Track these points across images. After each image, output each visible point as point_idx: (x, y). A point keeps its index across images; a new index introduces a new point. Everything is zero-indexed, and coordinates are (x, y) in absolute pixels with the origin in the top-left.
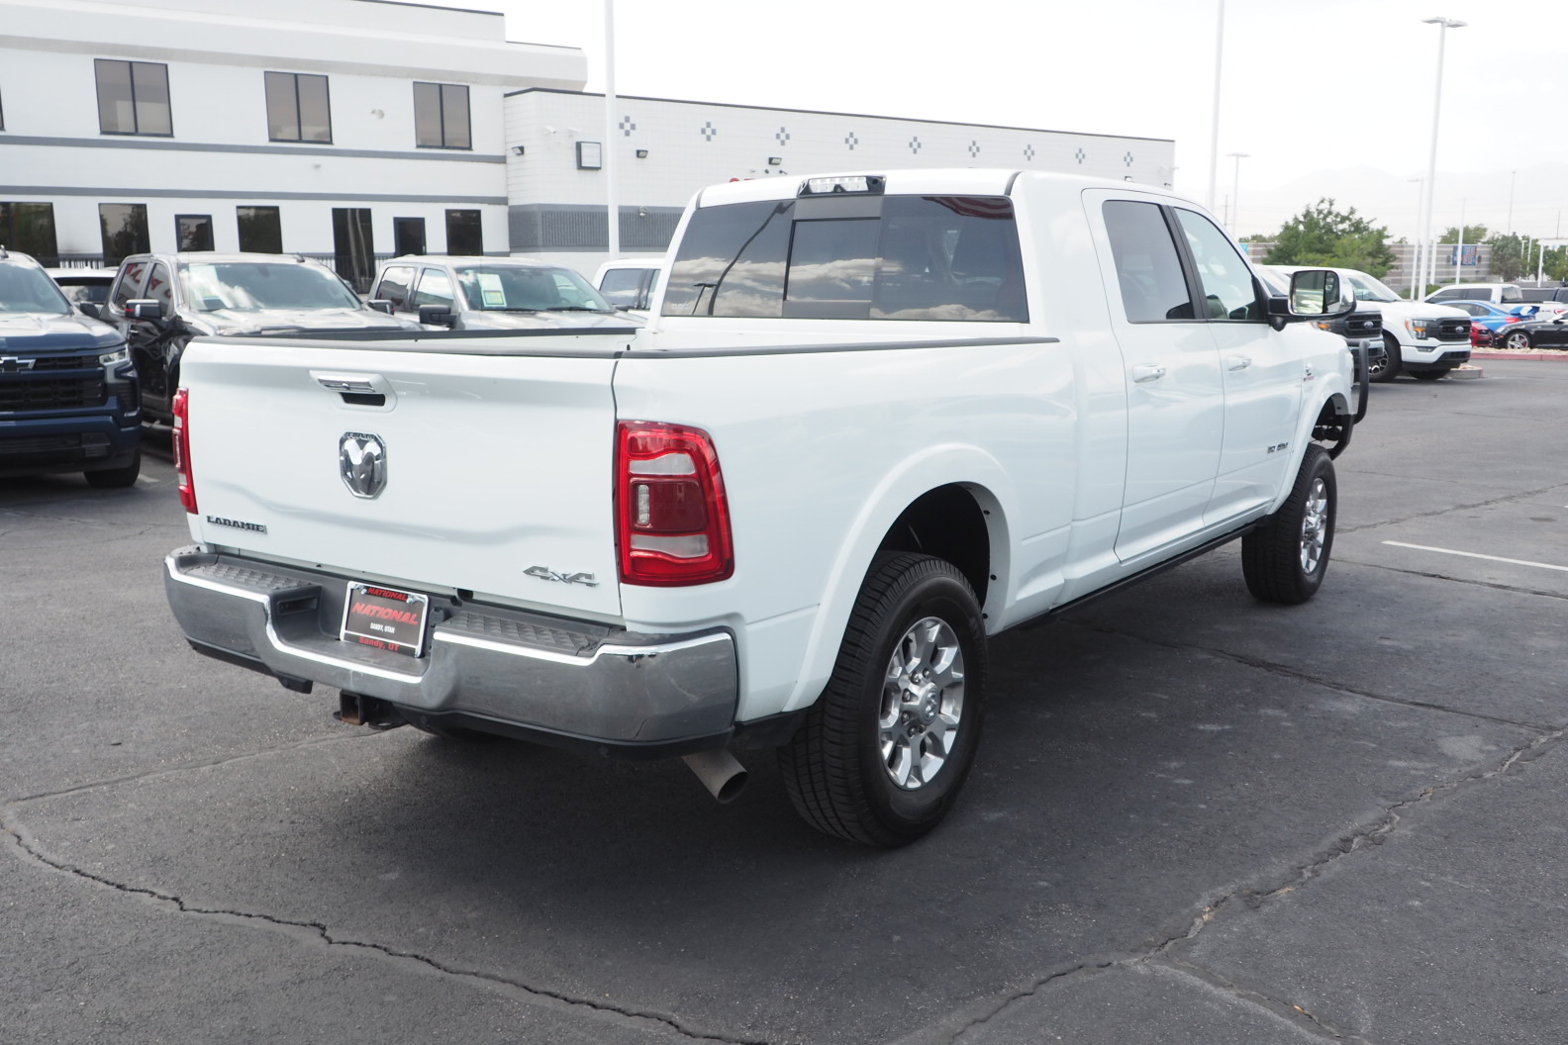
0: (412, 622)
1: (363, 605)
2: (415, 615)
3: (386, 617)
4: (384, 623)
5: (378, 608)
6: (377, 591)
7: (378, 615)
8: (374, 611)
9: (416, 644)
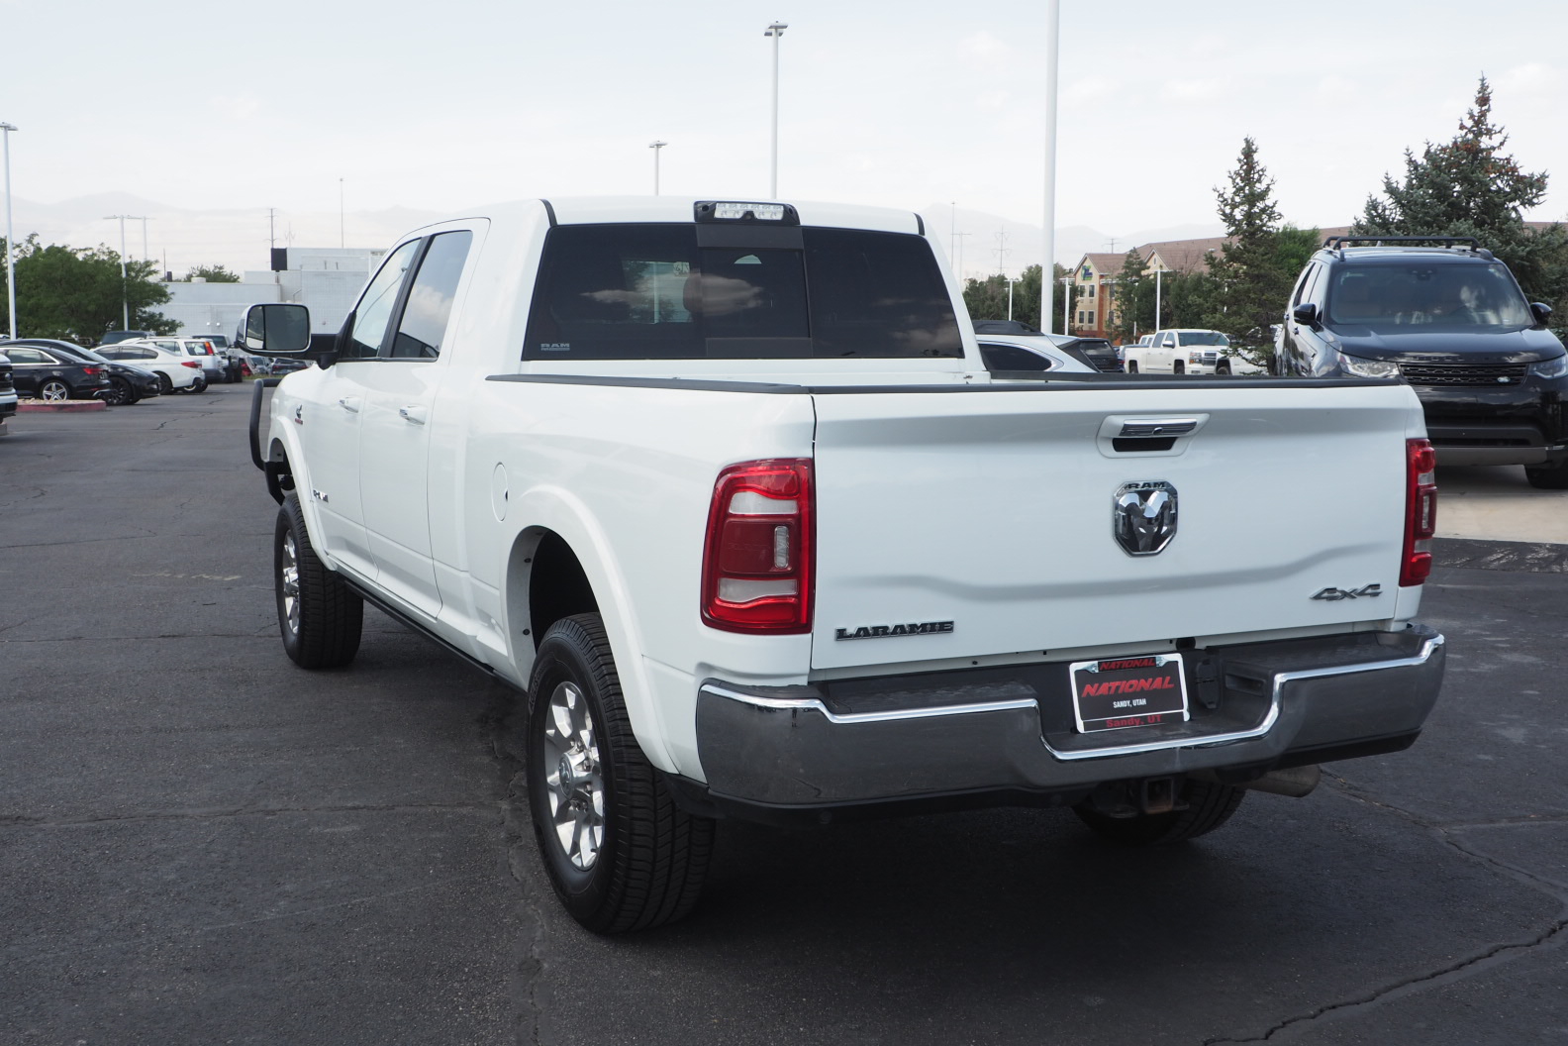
0: (1166, 685)
1: (1096, 685)
2: (1168, 678)
3: (1131, 690)
4: (1130, 697)
5: (1117, 683)
6: (1113, 666)
7: (1120, 691)
8: (1113, 688)
9: (1182, 708)
